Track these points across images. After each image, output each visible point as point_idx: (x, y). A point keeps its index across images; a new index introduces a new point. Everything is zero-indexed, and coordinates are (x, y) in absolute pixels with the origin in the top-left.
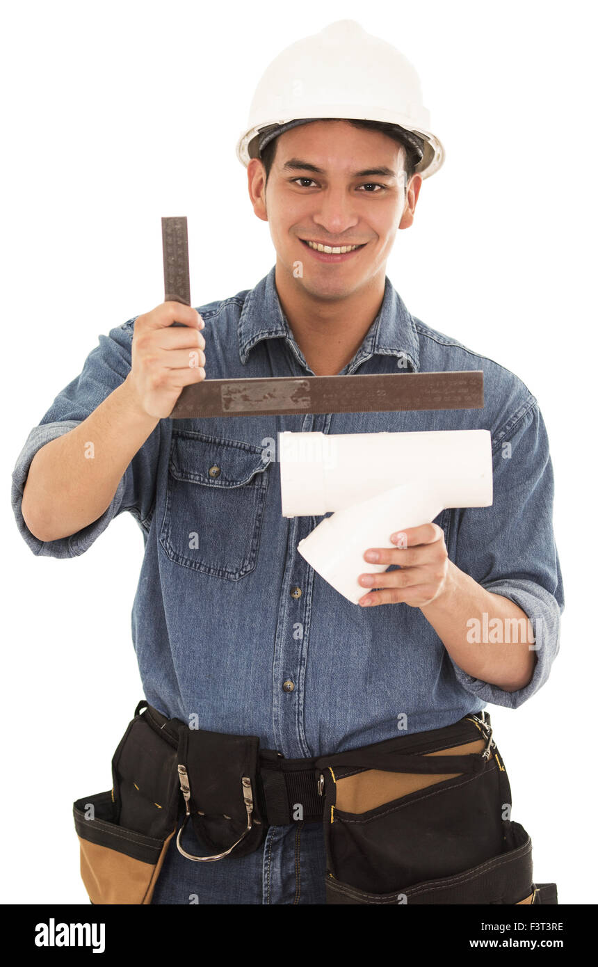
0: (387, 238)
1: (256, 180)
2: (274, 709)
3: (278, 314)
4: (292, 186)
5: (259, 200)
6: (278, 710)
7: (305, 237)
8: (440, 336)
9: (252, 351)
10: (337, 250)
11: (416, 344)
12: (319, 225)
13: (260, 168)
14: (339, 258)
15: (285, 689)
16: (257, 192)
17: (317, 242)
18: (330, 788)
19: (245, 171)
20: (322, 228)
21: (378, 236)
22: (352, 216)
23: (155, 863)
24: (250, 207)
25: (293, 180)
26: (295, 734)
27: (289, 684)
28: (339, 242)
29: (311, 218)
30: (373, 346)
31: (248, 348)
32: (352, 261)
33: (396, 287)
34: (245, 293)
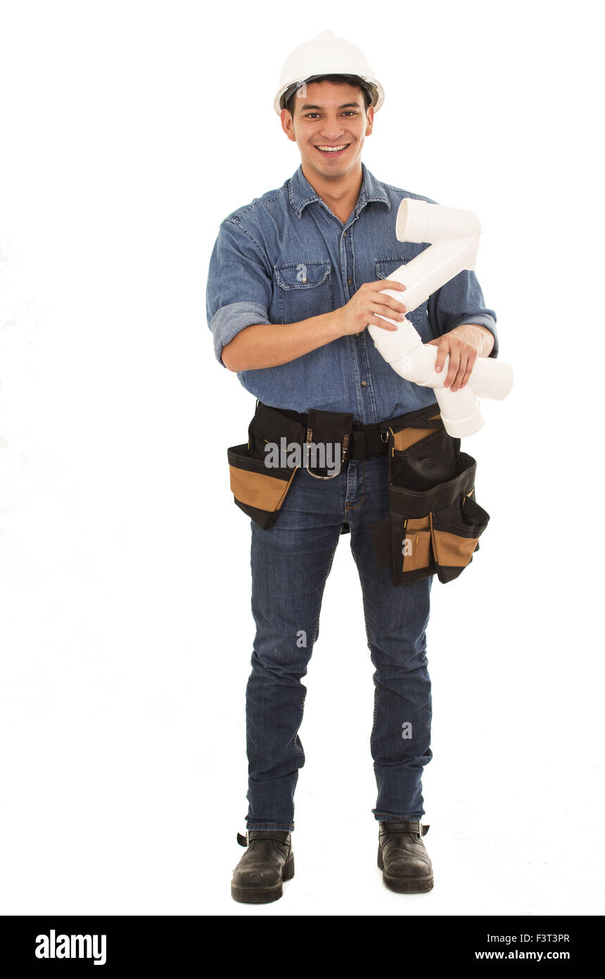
0: (361, 140)
1: (286, 121)
2: (358, 397)
3: (310, 190)
4: (307, 119)
5: (289, 131)
6: (360, 397)
7: (316, 144)
8: (394, 188)
9: (303, 212)
10: (335, 149)
11: (385, 194)
12: (324, 136)
13: (288, 114)
14: (336, 154)
15: (362, 386)
16: (287, 127)
17: (324, 146)
18: (392, 438)
19: (279, 119)
20: (326, 138)
21: (356, 139)
22: (341, 129)
23: (288, 481)
24: (285, 136)
25: (307, 116)
26: (371, 408)
27: (364, 383)
28: (335, 144)
29: (319, 133)
30: (366, 198)
31: (301, 211)
32: (344, 155)
33: (368, 167)
34: (289, 181)
